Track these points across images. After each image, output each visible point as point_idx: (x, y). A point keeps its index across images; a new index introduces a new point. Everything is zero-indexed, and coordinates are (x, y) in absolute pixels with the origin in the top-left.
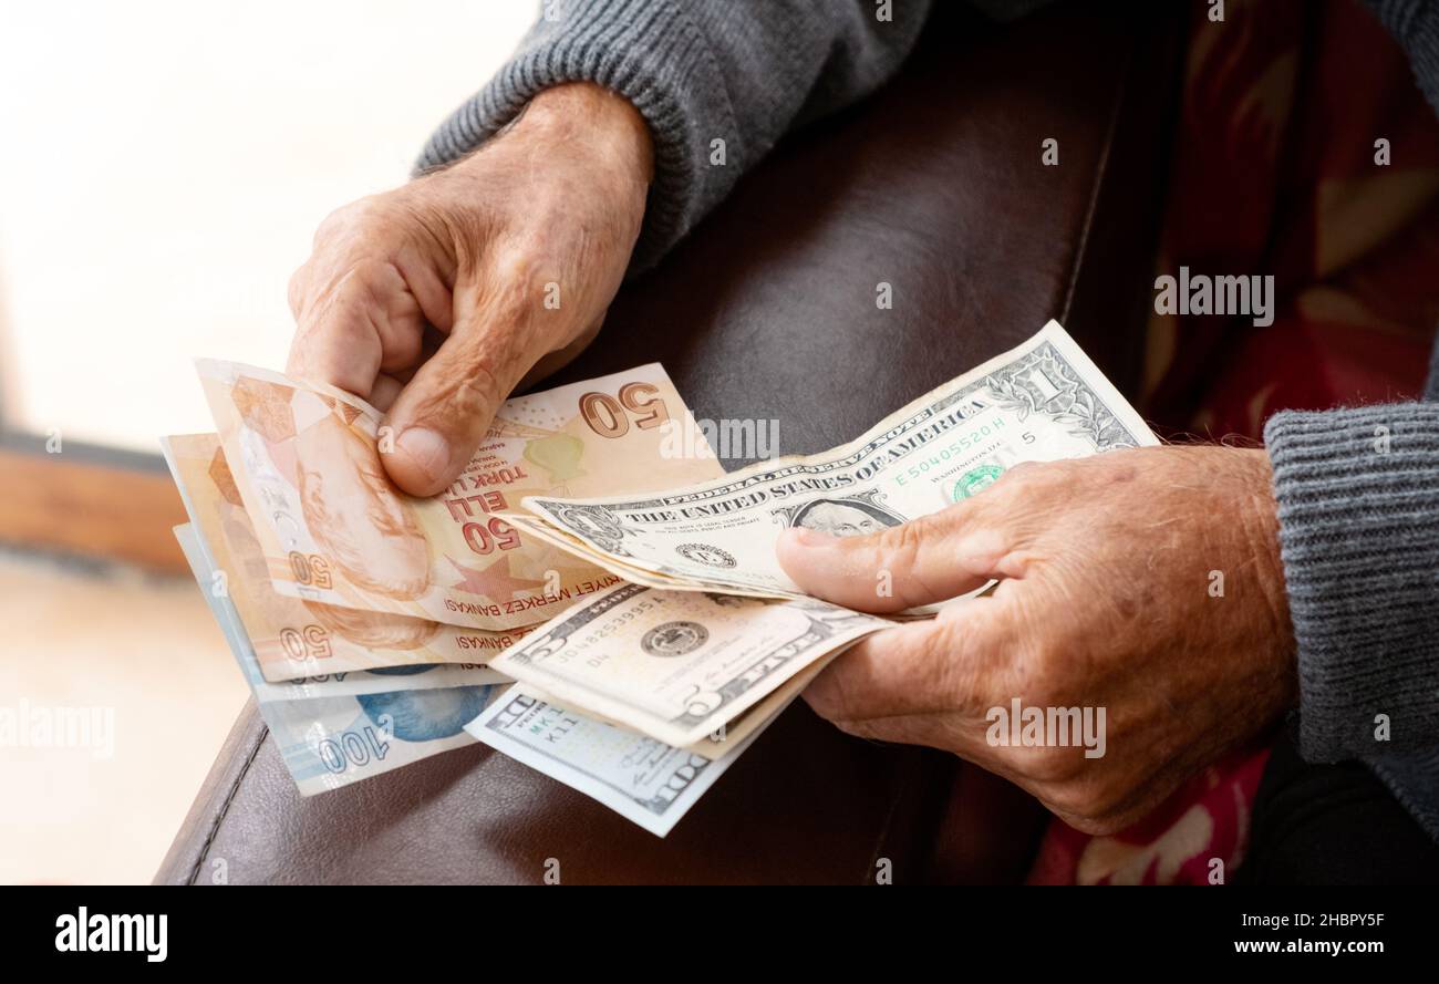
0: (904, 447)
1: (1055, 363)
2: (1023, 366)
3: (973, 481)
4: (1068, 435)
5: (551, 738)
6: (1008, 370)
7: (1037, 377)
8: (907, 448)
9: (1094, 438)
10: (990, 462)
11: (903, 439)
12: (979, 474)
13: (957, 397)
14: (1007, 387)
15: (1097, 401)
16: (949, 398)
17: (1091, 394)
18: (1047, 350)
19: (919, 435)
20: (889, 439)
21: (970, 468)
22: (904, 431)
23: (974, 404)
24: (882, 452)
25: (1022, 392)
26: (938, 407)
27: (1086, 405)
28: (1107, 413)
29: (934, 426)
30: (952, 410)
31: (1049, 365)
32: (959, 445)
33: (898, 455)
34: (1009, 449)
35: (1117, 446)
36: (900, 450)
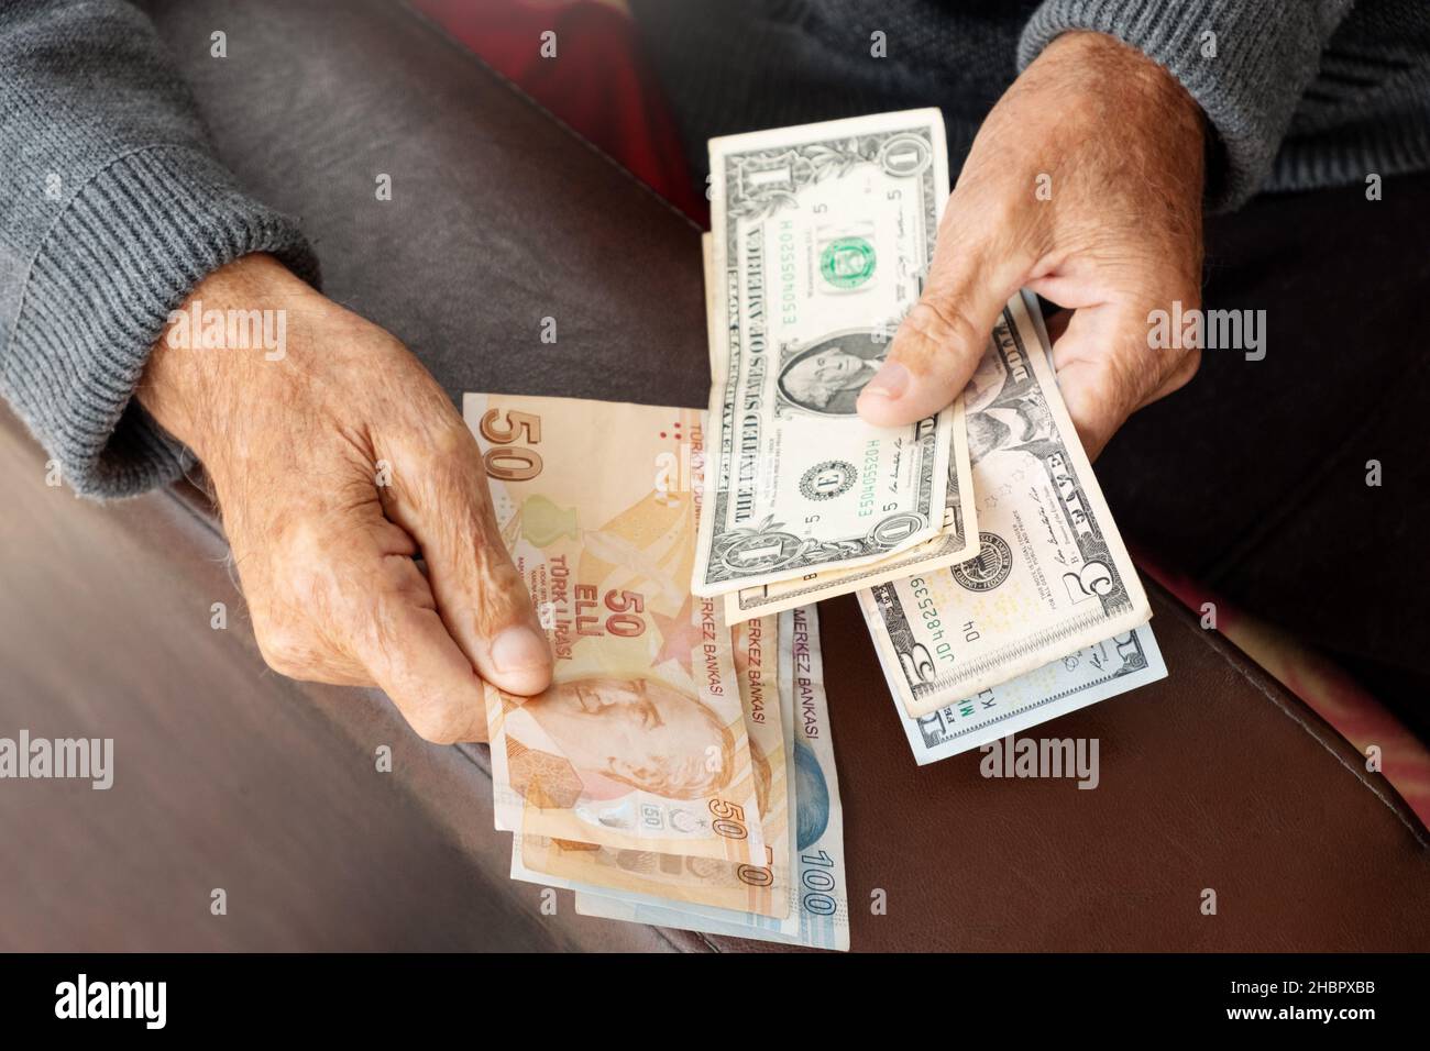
0: (755, 304)
1: (755, 159)
2: (736, 185)
3: (833, 269)
4: (841, 180)
5: (989, 705)
6: (732, 196)
7: (756, 179)
8: (757, 303)
9: (859, 161)
10: (824, 247)
11: (745, 302)
12: (829, 261)
13: (732, 246)
14: (750, 204)
15: (825, 144)
16: (729, 251)
17: (814, 144)
18: (735, 160)
19: (751, 289)
20: (737, 312)
21: (817, 263)
22: (736, 298)
23: (750, 234)
24: (746, 324)
25: (764, 196)
26: (731, 262)
27: (820, 154)
28: (845, 142)
29: (751, 274)
30: (743, 254)
31: (752, 164)
32: (786, 264)
33: (760, 313)
34: (819, 229)
35: (886, 147)
36: (755, 309)
